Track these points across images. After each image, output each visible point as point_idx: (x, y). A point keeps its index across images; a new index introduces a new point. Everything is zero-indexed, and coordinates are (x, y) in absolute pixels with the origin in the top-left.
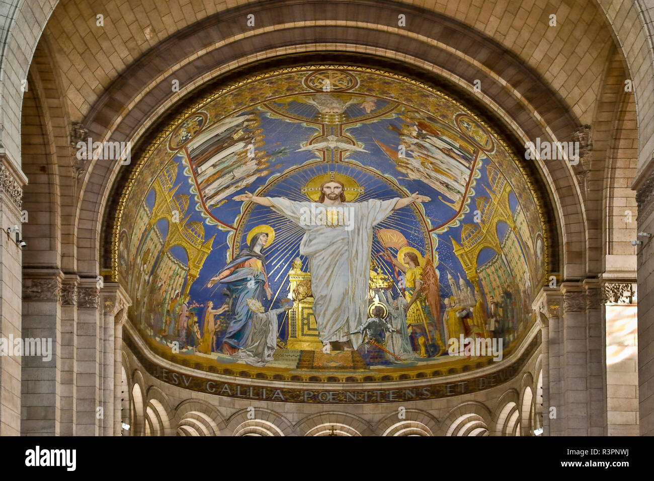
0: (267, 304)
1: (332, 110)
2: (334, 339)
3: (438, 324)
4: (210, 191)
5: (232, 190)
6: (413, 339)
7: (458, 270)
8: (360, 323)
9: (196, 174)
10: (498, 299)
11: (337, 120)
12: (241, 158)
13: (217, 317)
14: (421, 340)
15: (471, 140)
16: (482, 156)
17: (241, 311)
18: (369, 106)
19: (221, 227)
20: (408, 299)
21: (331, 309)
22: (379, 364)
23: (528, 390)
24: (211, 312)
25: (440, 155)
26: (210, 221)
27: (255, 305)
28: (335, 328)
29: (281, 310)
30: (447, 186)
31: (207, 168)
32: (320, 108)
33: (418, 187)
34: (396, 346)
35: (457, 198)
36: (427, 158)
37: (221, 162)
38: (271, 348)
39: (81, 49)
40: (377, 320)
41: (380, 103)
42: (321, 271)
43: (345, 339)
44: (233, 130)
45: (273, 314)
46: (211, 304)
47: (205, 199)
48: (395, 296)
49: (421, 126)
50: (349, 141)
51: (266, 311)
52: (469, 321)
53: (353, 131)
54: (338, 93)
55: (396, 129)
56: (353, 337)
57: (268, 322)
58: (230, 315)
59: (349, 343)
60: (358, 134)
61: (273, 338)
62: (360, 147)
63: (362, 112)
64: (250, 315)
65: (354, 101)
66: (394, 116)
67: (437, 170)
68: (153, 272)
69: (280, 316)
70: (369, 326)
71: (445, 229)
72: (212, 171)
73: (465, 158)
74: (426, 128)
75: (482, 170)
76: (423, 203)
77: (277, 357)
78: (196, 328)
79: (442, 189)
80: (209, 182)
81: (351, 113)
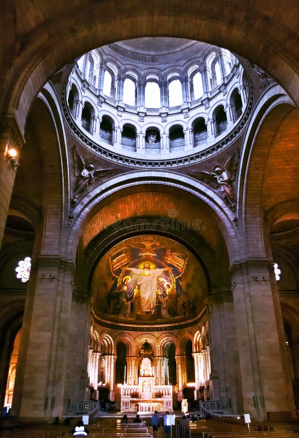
0: (128, 300)
1: (148, 245)
2: (146, 311)
3: (176, 306)
4: (115, 266)
5: (120, 266)
6: (169, 311)
7: (181, 289)
8: (154, 306)
9: (112, 261)
10: (193, 298)
11: (149, 248)
12: (123, 258)
13: (114, 304)
14: (171, 311)
15: (185, 254)
16: (188, 258)
17: (121, 302)
18: (158, 244)
19: (117, 277)
20: (167, 298)
21: (145, 302)
22: (159, 318)
23: (203, 327)
24: (112, 302)
25: (177, 257)
26: (114, 275)
27: (124, 300)
28: (147, 307)
29: (131, 302)
30: (178, 265)
31: (115, 261)
32: (145, 244)
33: (170, 265)
34: (164, 312)
35: (180, 269)
36: (173, 258)
37: (119, 259)
38: (128, 314)
39: (89, 231)
40: (158, 304)
41: (161, 244)
42: (143, 289)
43: (149, 311)
44: (123, 250)
45: (129, 303)
46: (112, 300)
47: (113, 268)
48: (164, 297)
49: (171, 249)
50: (152, 253)
51: (128, 301)
52: (185, 305)
53: (153, 250)
54: (151, 241)
55: (165, 250)
56: (152, 310)
57: (128, 305)
58: (118, 303)
59: (151, 312)
60: (155, 252)
61: (129, 311)
62: (155, 255)
63: (156, 246)
64: (123, 303)
65: (155, 243)
66: (164, 247)
67: (175, 261)
68: (98, 291)
69: (131, 303)
70: (156, 306)
71: (177, 277)
72: (116, 261)
73: (183, 258)
74: (173, 250)
75: (188, 262)
76: (172, 270)
77: (130, 317)
78: (108, 308)
79: (176, 266)
80: (115, 264)
81: (153, 246)
